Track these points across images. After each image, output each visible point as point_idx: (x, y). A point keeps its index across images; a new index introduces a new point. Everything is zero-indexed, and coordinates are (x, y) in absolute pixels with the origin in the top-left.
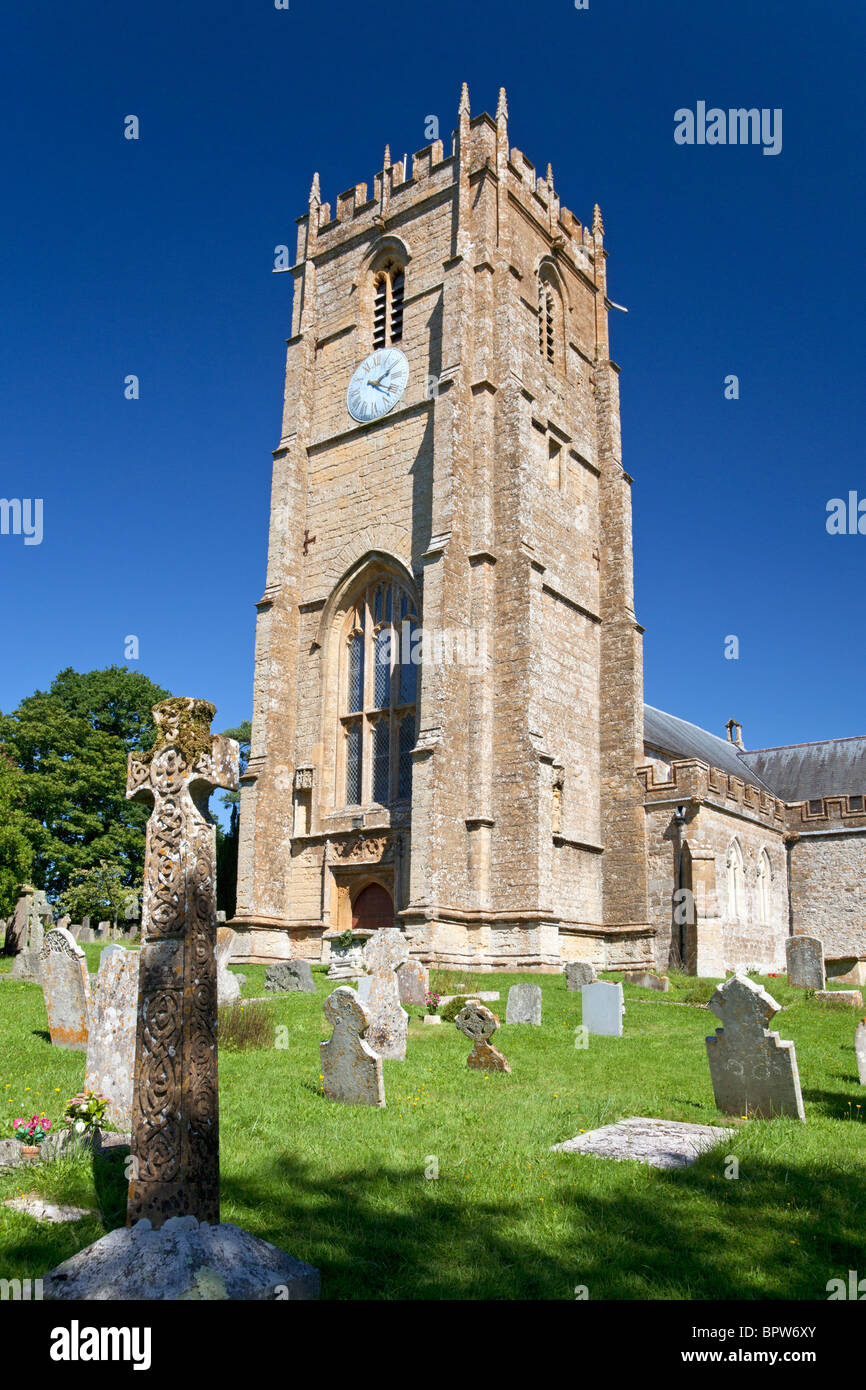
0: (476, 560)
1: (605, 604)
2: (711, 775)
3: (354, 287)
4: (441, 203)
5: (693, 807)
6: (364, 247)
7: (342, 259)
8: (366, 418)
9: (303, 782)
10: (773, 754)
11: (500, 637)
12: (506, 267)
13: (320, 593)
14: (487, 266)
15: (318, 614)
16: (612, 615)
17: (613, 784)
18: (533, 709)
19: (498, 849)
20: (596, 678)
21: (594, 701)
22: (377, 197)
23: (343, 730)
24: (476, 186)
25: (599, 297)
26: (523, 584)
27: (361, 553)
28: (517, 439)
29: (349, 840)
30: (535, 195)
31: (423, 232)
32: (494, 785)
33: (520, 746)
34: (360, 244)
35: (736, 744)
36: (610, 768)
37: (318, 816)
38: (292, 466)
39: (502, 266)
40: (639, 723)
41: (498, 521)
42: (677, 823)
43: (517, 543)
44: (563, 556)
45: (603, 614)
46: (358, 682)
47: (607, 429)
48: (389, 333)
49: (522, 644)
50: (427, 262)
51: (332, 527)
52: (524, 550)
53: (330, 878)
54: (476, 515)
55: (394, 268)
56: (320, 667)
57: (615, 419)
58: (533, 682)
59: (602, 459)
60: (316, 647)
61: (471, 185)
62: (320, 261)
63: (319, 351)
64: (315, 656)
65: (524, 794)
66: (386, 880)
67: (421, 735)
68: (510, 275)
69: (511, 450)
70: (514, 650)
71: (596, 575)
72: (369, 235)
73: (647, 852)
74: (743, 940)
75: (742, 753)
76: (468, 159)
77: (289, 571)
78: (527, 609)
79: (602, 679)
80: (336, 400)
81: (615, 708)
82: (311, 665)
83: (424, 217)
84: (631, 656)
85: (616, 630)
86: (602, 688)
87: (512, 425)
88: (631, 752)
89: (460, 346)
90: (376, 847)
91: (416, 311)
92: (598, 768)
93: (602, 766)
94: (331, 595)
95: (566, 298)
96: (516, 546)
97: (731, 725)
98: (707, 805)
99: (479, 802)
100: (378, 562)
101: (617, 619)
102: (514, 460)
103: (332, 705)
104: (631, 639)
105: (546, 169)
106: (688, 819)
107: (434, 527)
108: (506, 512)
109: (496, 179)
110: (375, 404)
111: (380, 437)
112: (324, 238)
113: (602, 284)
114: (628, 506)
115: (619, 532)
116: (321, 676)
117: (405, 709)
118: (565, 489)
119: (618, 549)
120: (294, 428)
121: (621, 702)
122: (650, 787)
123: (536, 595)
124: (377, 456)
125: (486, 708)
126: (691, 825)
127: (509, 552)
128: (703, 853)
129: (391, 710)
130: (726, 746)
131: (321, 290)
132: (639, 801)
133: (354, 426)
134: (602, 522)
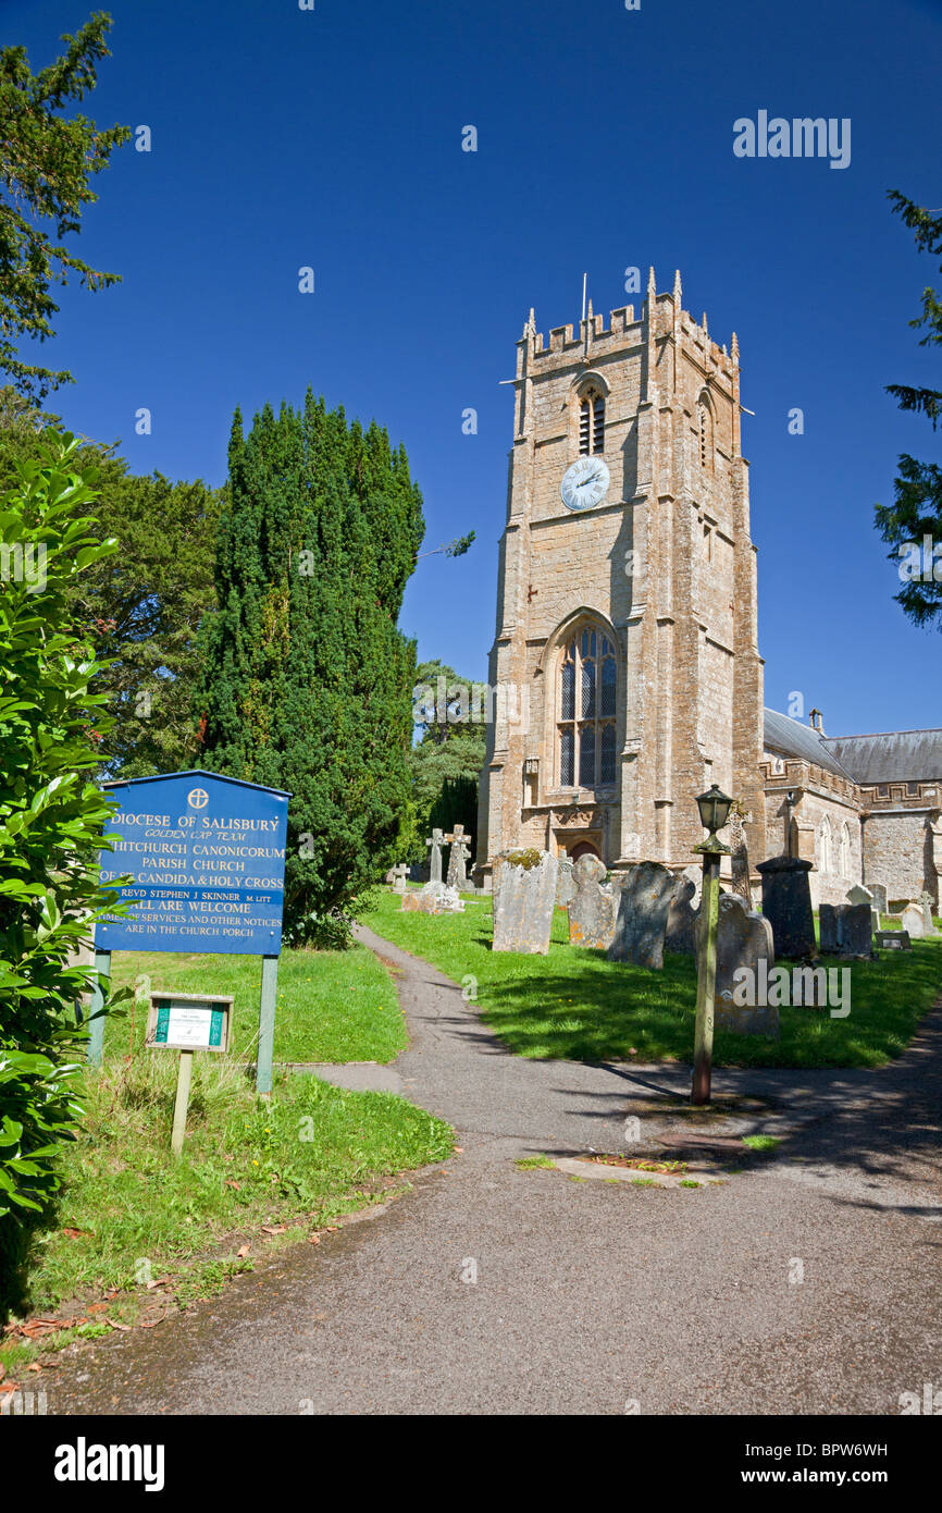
0: (662, 623)
1: (737, 642)
2: (811, 769)
3: (565, 406)
4: (634, 355)
5: (799, 793)
6: (573, 376)
7: (555, 382)
8: (576, 507)
9: (532, 768)
10: (849, 741)
11: (677, 676)
12: (682, 410)
13: (544, 634)
14: (669, 409)
15: (541, 648)
16: (743, 650)
17: (742, 774)
18: (700, 727)
19: (676, 821)
20: (731, 696)
21: (729, 713)
22: (583, 339)
23: (558, 733)
24: (660, 347)
25: (736, 406)
26: (693, 641)
27: (575, 607)
28: (689, 538)
29: (567, 812)
30: (696, 343)
31: (618, 373)
32: (672, 777)
33: (691, 752)
34: (569, 373)
35: (818, 730)
36: (740, 762)
37: (543, 793)
38: (521, 538)
39: (679, 409)
40: (761, 730)
41: (675, 594)
42: (788, 804)
43: (689, 612)
44: (711, 610)
45: (736, 649)
46: (570, 698)
47: (740, 511)
48: (592, 444)
49: (693, 682)
50: (622, 398)
51: (553, 584)
52: (694, 616)
53: (553, 838)
54: (661, 590)
55: (595, 394)
56: (543, 686)
57: (746, 502)
58: (700, 708)
59: (736, 533)
60: (539, 672)
61: (657, 346)
62: (537, 380)
63: (537, 450)
64: (539, 678)
65: (694, 784)
66: (595, 839)
67: (627, 743)
68: (684, 416)
69: (685, 545)
70: (687, 685)
71: (731, 620)
72: (577, 367)
73: (766, 824)
74: (830, 889)
75: (823, 739)
76: (655, 327)
77: (520, 616)
78: (696, 658)
79: (734, 697)
80: (553, 489)
81: (744, 719)
82: (536, 684)
83: (620, 363)
84: (756, 682)
85: (745, 661)
86: (735, 703)
87: (686, 527)
88: (755, 752)
89: (651, 469)
90: (588, 816)
91: (615, 433)
92: (731, 762)
93: (734, 761)
94: (552, 635)
95: (714, 414)
96: (688, 613)
97: (814, 713)
98: (809, 792)
99: (664, 789)
100: (587, 615)
101: (746, 653)
102: (687, 552)
103: (551, 714)
104: (757, 669)
105: (702, 317)
106: (795, 802)
107: (634, 599)
108: (681, 589)
109: (674, 342)
110: (585, 497)
111: (587, 524)
112: (539, 361)
113: (736, 396)
114: (754, 569)
115: (749, 589)
116: (544, 693)
117: (606, 721)
118: (713, 561)
119: (747, 602)
120: (522, 509)
121: (749, 714)
122: (769, 777)
123: (703, 647)
124: (586, 537)
125: (668, 725)
126: (797, 806)
127: (683, 617)
128: (806, 826)
129: (596, 720)
130: (810, 732)
131: (538, 402)
132: (761, 787)
133: (567, 513)
134: (736, 581)
